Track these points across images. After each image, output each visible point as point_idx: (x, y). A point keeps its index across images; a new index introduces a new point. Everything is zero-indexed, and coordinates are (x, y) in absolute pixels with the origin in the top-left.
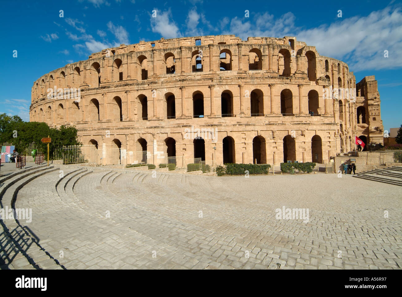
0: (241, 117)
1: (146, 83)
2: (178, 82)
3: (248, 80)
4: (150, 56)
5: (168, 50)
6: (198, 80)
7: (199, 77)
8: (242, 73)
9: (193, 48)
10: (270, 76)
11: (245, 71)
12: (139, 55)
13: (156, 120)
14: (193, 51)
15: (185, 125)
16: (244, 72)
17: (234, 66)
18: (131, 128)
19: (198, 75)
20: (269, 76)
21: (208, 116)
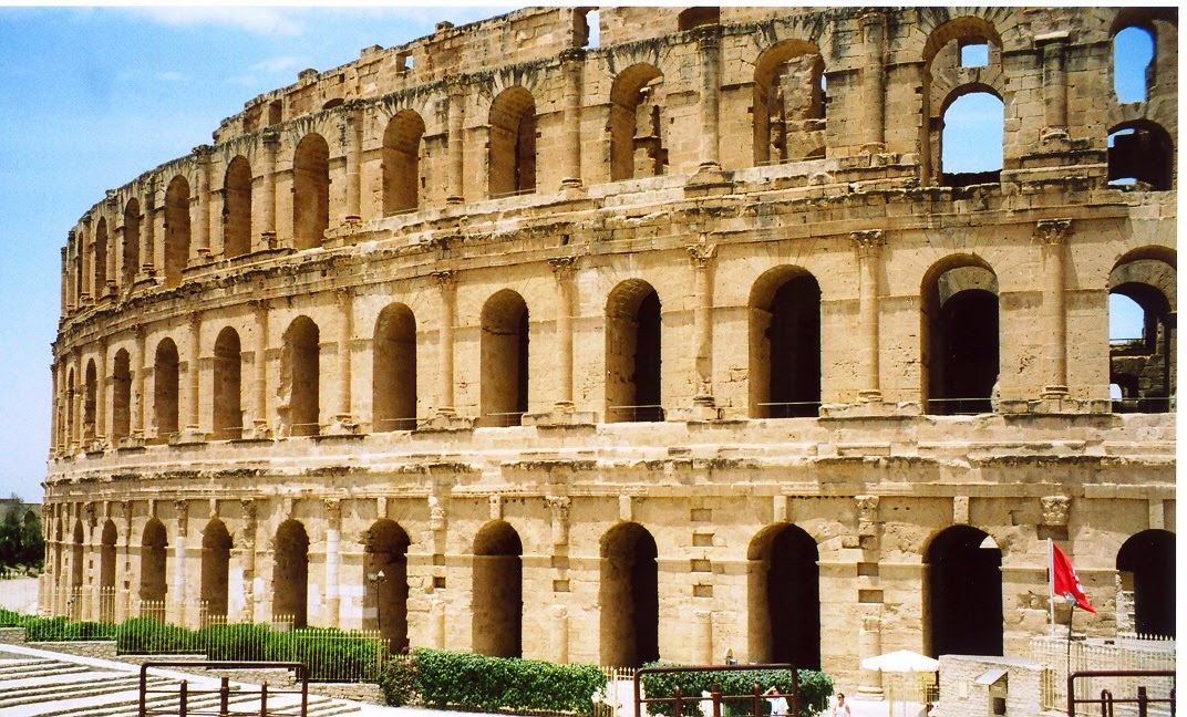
0: (691, 424)
1: (317, 263)
2: (429, 251)
3: (738, 224)
4: (338, 134)
5: (402, 100)
6: (506, 238)
7: (509, 225)
8: (707, 187)
9: (497, 77)
10: (857, 191)
11: (724, 174)
12: (302, 135)
13: (341, 437)
14: (496, 92)
15: (443, 461)
16: (720, 179)
17: (679, 147)
18: (258, 473)
19: (508, 215)
20: (851, 190)
21: (536, 417)
